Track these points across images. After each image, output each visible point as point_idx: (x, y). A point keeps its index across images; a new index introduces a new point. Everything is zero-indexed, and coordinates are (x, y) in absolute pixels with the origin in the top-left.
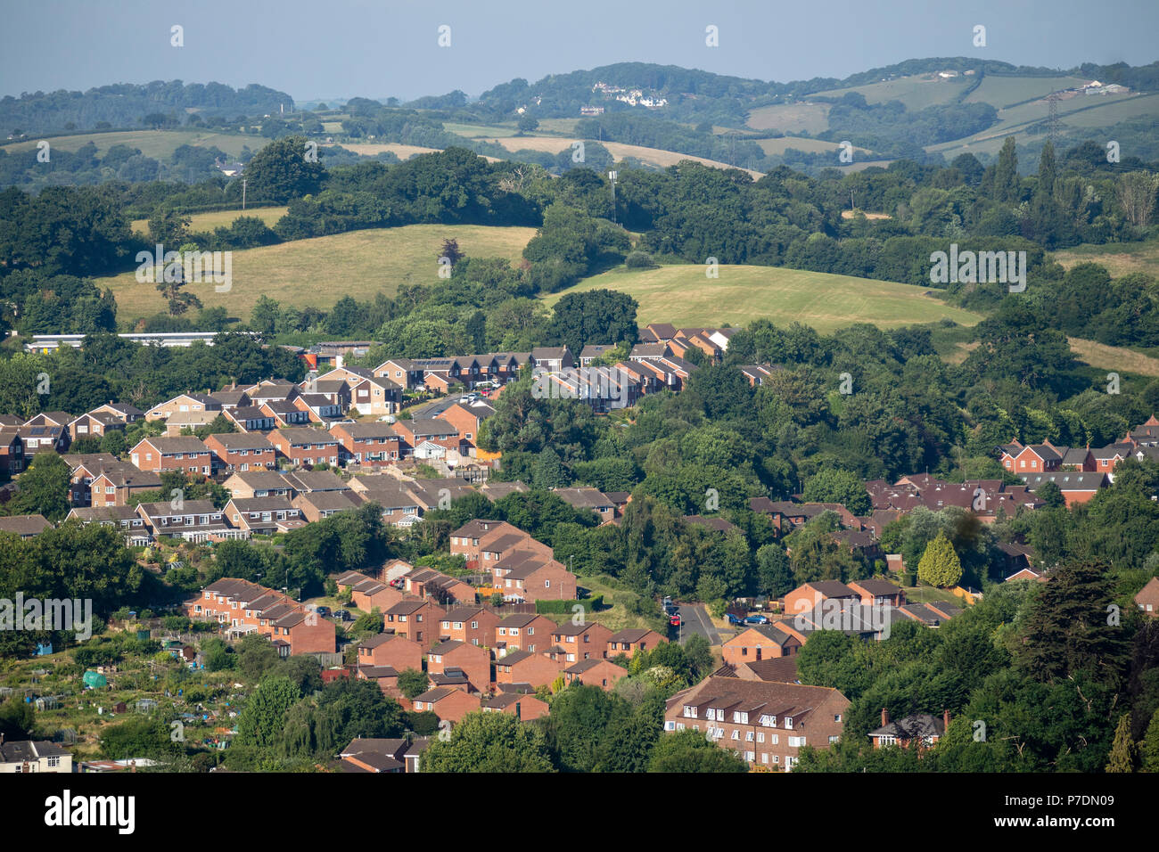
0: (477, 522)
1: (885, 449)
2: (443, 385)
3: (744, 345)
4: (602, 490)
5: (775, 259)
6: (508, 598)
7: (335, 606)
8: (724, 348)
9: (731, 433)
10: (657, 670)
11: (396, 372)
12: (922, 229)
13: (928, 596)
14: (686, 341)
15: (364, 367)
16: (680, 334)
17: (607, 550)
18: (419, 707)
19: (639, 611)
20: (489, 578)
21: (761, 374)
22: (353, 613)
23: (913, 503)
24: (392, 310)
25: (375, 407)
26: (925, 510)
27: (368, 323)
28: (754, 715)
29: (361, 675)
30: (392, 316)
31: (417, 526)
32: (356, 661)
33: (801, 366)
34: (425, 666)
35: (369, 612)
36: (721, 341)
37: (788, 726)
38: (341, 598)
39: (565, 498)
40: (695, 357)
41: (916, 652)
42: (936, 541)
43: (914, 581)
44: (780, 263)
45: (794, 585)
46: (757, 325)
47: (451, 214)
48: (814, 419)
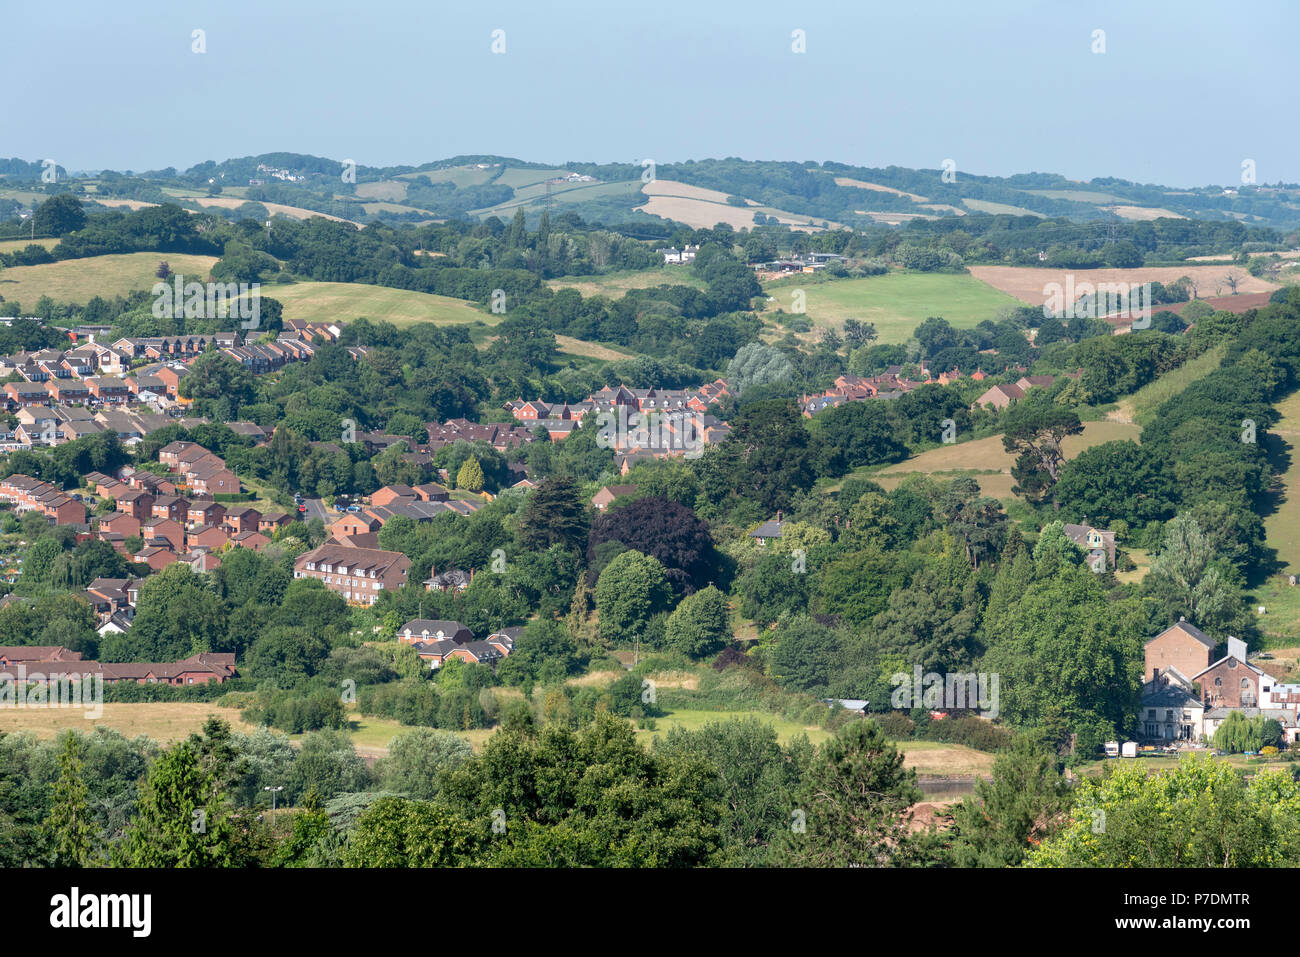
0: (177, 442)
1: (438, 402)
2: (157, 354)
3: (351, 334)
4: (258, 424)
5: (371, 280)
6: (195, 491)
7: (85, 494)
8: (337, 336)
9: (341, 390)
10: (290, 539)
11: (127, 346)
12: (464, 265)
13: (462, 496)
14: (313, 331)
15: (108, 342)
16: (309, 326)
17: (260, 462)
18: (138, 559)
19: (279, 502)
20: (184, 479)
21: (361, 352)
22: (97, 499)
23: (455, 437)
24: (126, 307)
25: (113, 368)
26: (463, 441)
27: (109, 315)
28: (350, 569)
29: (101, 538)
30: (126, 310)
31: (138, 444)
32: (98, 529)
33: (386, 348)
34: (142, 534)
35: (107, 498)
36: (336, 331)
37: (373, 576)
38: (89, 489)
39: (234, 429)
40: (319, 341)
41: (454, 532)
42: (469, 461)
43: (454, 486)
44: (375, 283)
45: (377, 486)
46: (358, 322)
47: (165, 247)
48: (393, 382)
